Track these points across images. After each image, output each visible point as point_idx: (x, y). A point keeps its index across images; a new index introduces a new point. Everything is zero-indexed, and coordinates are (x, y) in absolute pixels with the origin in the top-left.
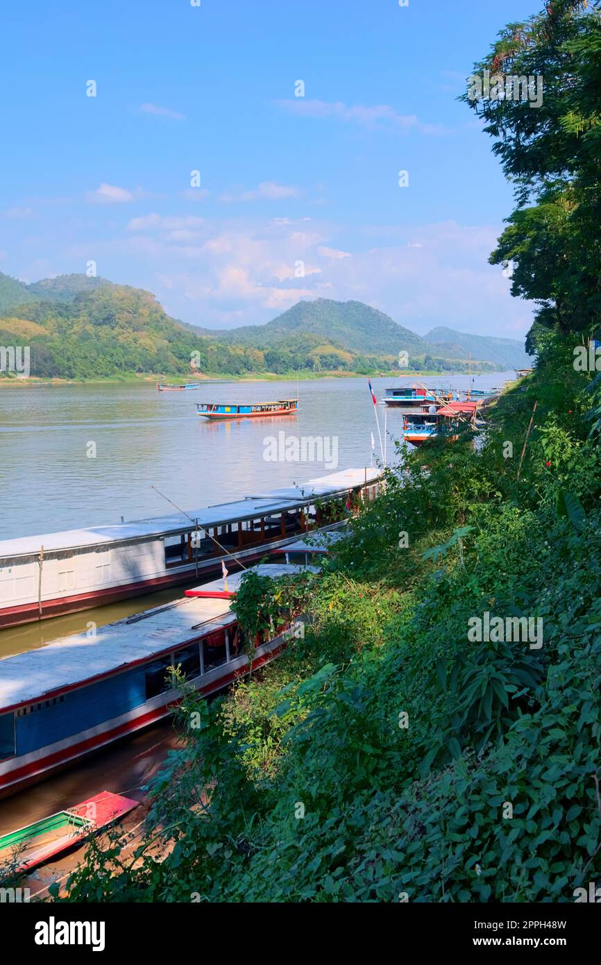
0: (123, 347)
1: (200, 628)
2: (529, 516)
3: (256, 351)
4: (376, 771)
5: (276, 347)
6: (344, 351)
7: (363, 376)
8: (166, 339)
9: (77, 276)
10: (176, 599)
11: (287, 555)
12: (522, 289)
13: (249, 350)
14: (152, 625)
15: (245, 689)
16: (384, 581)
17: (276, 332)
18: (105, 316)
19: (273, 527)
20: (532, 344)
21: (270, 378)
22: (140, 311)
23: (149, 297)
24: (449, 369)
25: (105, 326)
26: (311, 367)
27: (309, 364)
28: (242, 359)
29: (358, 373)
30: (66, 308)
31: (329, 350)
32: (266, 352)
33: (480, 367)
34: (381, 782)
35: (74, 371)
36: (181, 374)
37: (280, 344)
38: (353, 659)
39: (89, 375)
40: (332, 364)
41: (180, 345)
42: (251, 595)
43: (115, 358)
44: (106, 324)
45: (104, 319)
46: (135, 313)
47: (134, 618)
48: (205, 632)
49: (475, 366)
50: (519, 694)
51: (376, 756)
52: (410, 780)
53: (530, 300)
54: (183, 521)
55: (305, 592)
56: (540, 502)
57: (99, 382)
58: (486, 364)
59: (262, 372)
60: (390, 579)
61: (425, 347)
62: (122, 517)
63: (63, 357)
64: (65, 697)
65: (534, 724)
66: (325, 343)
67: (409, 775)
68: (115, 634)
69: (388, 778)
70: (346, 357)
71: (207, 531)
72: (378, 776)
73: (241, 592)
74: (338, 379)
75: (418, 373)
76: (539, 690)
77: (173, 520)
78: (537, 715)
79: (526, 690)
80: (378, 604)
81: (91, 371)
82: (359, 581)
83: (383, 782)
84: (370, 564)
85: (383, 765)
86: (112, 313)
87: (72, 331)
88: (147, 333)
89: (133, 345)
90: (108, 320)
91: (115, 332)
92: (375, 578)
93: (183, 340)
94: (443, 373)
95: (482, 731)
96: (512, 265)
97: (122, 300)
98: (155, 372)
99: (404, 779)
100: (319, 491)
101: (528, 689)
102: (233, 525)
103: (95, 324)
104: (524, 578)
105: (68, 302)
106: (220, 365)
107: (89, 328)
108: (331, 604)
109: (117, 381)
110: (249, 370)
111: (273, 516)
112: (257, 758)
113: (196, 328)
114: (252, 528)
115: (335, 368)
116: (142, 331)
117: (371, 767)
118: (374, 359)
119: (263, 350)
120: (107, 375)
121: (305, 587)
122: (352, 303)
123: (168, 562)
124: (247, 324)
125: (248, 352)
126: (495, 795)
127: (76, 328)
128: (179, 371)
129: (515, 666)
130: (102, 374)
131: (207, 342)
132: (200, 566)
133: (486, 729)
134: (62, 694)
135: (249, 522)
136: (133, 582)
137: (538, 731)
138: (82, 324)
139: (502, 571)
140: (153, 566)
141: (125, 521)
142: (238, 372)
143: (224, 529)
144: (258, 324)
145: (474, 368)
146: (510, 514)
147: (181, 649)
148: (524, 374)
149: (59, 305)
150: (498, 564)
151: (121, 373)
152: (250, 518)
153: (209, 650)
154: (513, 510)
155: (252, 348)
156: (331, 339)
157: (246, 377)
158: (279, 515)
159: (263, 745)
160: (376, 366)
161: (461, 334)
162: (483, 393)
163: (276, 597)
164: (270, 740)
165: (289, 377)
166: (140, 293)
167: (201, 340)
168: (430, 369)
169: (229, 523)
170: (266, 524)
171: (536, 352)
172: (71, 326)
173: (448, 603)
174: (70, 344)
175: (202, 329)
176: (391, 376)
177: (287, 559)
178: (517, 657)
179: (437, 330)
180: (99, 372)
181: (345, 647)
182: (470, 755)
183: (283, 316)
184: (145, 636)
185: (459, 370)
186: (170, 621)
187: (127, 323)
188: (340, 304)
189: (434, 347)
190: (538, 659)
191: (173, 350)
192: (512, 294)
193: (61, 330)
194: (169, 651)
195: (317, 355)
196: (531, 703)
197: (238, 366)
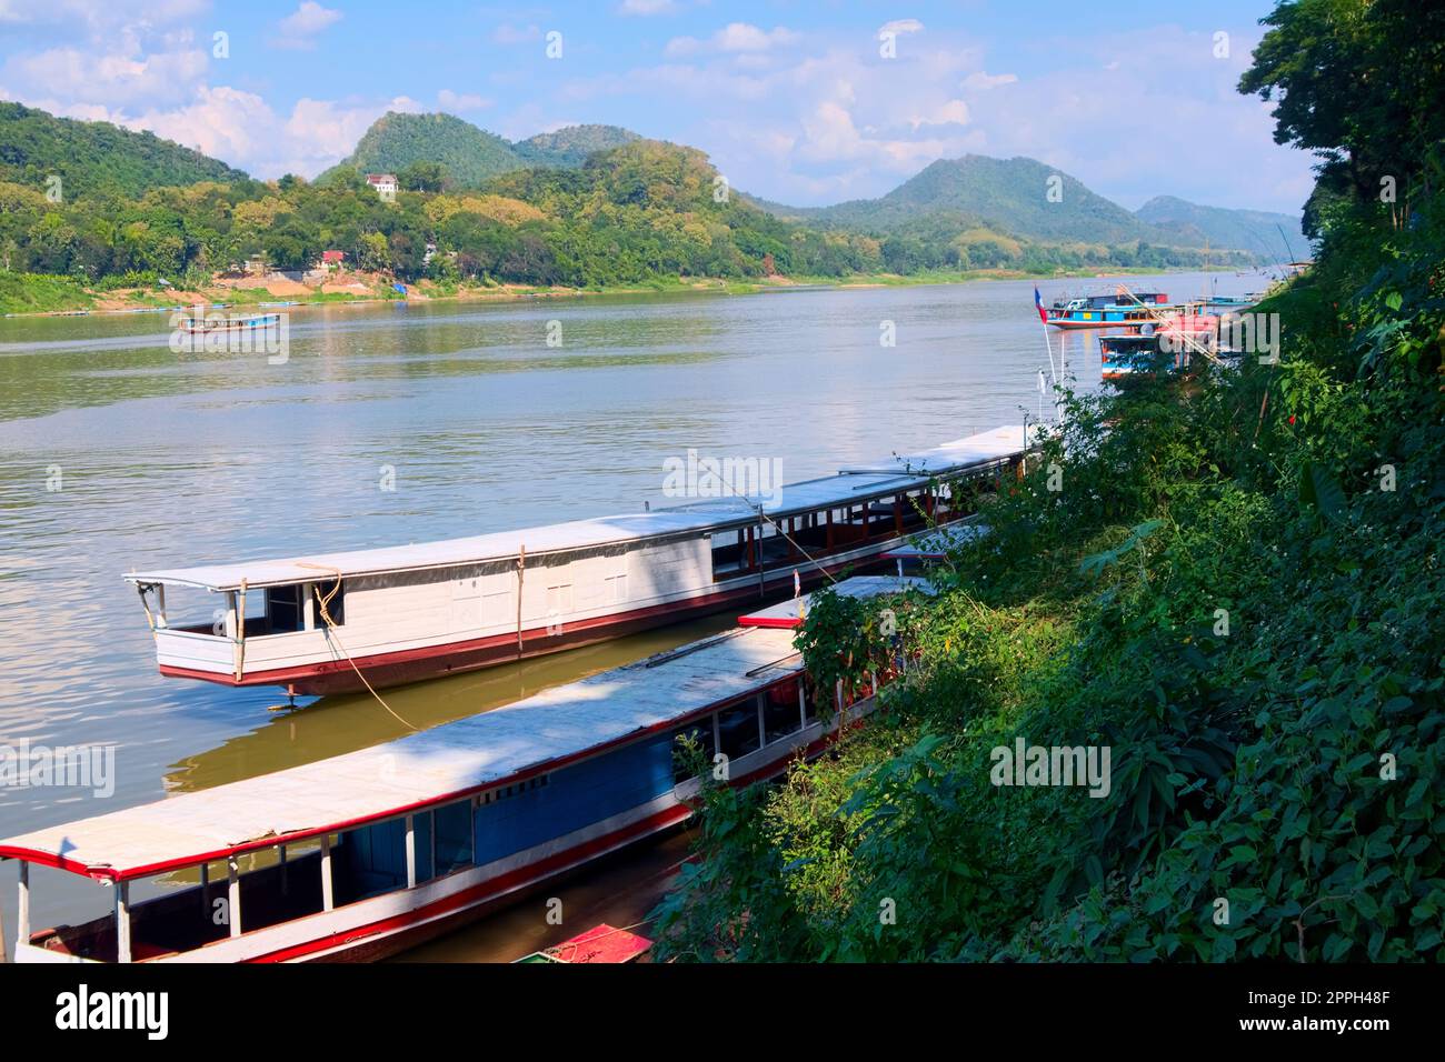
0: (660, 238)
1: (759, 675)
2: (1260, 503)
3: (868, 240)
4: (974, 904)
5: (899, 233)
6: (1008, 237)
7: (1039, 277)
8: (726, 223)
9: (590, 128)
10: (723, 630)
11: (899, 562)
12: (1293, 132)
13: (856, 238)
14: (686, 670)
15: (807, 772)
16: (1031, 605)
17: (898, 210)
18: (631, 190)
19: (883, 517)
20: (1312, 221)
21: (889, 283)
22: (687, 180)
23: (699, 158)
24: (1177, 264)
25: (632, 206)
26: (954, 263)
27: (951, 259)
28: (846, 253)
29: (1029, 272)
30: (573, 179)
31: (983, 236)
32: (883, 241)
33: (1229, 260)
34: (980, 921)
35: (584, 275)
36: (749, 278)
37: (905, 227)
38: (968, 728)
39: (608, 281)
40: (986, 258)
41: (748, 232)
42: (827, 626)
43: (647, 254)
44: (634, 202)
45: (631, 195)
46: (678, 183)
47: (659, 658)
48: (767, 680)
49: (1220, 259)
50: (1190, 789)
51: (975, 880)
52: (1027, 919)
53: (1307, 150)
54: (740, 507)
55: (910, 622)
56: (1279, 481)
57: (624, 291)
58: (1238, 254)
59: (878, 273)
60: (1042, 603)
61: (1139, 229)
62: (647, 503)
63: (568, 253)
64: (548, 779)
65: (1211, 836)
66: (978, 226)
67: (1027, 912)
68: (629, 683)
69: (993, 915)
70: (1011, 246)
71: (779, 525)
72: (977, 911)
73: (811, 620)
74: (998, 282)
75: (1127, 271)
76: (1222, 784)
77: (726, 507)
78: (1215, 824)
79: (1201, 783)
80: (1019, 642)
81: (611, 275)
82: (993, 605)
83: (985, 922)
84: (1013, 579)
85: (985, 895)
86: (642, 185)
87: (582, 213)
88: (697, 215)
89: (675, 234)
90: (637, 195)
91: (647, 214)
92: (1021, 601)
93: (752, 224)
94: (1167, 271)
95: (1136, 846)
96: (1278, 93)
97: (658, 164)
98: (709, 275)
99: (1018, 918)
100: (960, 460)
101: (1205, 781)
102: (819, 514)
103: (616, 202)
104: (1242, 605)
105: (576, 169)
106: (810, 263)
107: (608, 207)
108: (948, 640)
109: (651, 290)
110: (856, 269)
111: (882, 501)
112: (824, 879)
113: (773, 205)
114: (849, 519)
115: (993, 264)
116: (689, 211)
117: (967, 898)
118: (1056, 249)
119: (878, 237)
120: (635, 281)
121: (910, 614)
122: (1018, 161)
123: (718, 572)
124: (852, 199)
125: (855, 242)
126: (1144, 948)
127: (587, 209)
128: (747, 273)
129: (1192, 745)
130: (627, 279)
131: (790, 226)
132: (766, 579)
133: (1142, 843)
134: (544, 773)
135: (845, 510)
136: (662, 602)
137: (1214, 849)
138: (596, 203)
139: (1207, 592)
140: (696, 579)
141: (651, 508)
142: (838, 274)
143: (805, 521)
144: (869, 198)
145: (1218, 261)
146: (1230, 501)
147: (730, 706)
148: (1301, 270)
149: (562, 174)
150: (1203, 581)
151: (656, 278)
152: (848, 503)
153: (776, 709)
154: (1237, 493)
155: (861, 236)
156: (985, 217)
157: (851, 282)
158: (892, 500)
159: (834, 860)
160: (1059, 261)
161: (1196, 207)
162: (1232, 301)
163: (865, 629)
164: (843, 851)
165: (920, 280)
166: (686, 153)
167: (780, 224)
168: (1146, 263)
169: (814, 510)
170: (872, 513)
171: (1320, 234)
172: (580, 205)
173: (1118, 641)
174: (579, 233)
175: (781, 206)
176: (1083, 276)
177: (900, 569)
178: (1196, 730)
179: (1158, 201)
180: (623, 276)
181: (964, 709)
182: (1116, 883)
183: (909, 184)
184: (673, 686)
185: (1193, 266)
186: (713, 664)
187: (665, 199)
188: (1000, 163)
189: (1153, 228)
190: (1229, 734)
191: (738, 241)
192: (1276, 140)
193: (565, 213)
194: (711, 710)
195: (964, 245)
196: (1208, 804)
197: (838, 264)
